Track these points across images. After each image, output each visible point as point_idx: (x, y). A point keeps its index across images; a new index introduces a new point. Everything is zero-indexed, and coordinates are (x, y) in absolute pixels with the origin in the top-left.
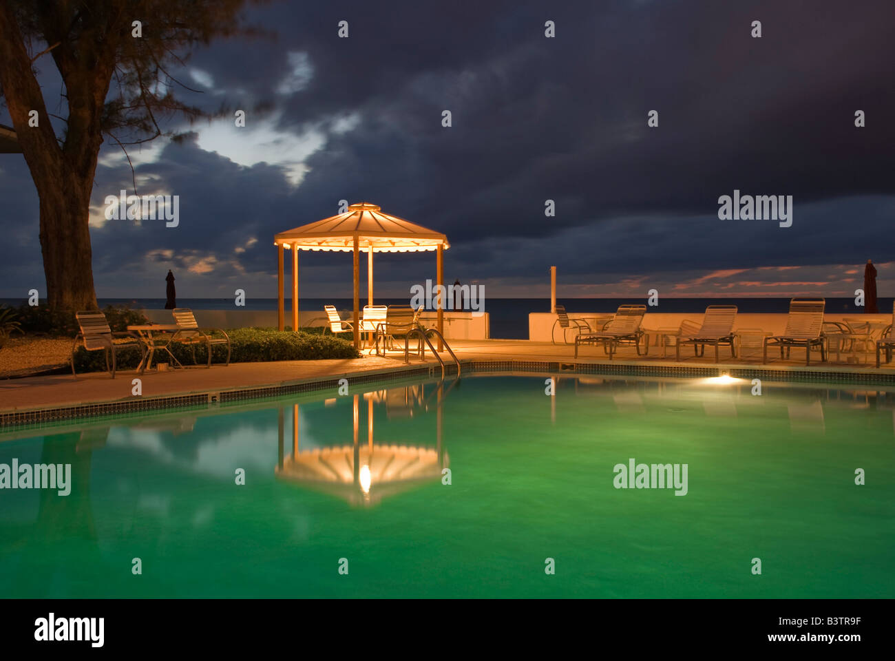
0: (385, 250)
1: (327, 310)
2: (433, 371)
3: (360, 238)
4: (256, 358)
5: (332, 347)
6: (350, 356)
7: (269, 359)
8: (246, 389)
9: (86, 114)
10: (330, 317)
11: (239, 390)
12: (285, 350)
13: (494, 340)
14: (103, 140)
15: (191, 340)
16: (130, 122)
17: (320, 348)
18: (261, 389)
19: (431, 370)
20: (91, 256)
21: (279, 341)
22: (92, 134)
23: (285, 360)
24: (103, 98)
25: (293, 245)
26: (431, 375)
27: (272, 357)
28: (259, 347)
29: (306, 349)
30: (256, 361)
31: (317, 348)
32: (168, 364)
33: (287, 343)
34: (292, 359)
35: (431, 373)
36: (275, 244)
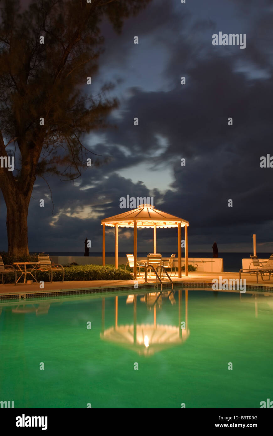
0: (162, 227)
1: (127, 256)
2: (157, 287)
3: (137, 221)
4: (82, 279)
5: (120, 274)
6: (128, 279)
7: (89, 280)
8: (41, 293)
9: (28, 167)
10: (129, 260)
11: (37, 293)
12: (97, 275)
13: (225, 272)
14: (36, 179)
15: (45, 270)
16: (49, 170)
17: (113, 274)
18: (49, 293)
19: (156, 286)
20: (27, 231)
21: (94, 271)
22: (31, 176)
23: (97, 280)
24: (37, 160)
25: (115, 225)
26: (156, 289)
27: (90, 278)
28: (84, 273)
29: (107, 275)
30: (82, 280)
31: (112, 274)
32: (32, 281)
33: (98, 272)
34: (100, 280)
35: (156, 287)
36: (102, 224)
